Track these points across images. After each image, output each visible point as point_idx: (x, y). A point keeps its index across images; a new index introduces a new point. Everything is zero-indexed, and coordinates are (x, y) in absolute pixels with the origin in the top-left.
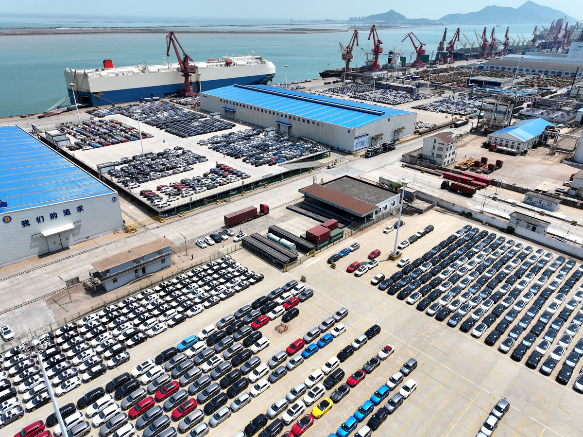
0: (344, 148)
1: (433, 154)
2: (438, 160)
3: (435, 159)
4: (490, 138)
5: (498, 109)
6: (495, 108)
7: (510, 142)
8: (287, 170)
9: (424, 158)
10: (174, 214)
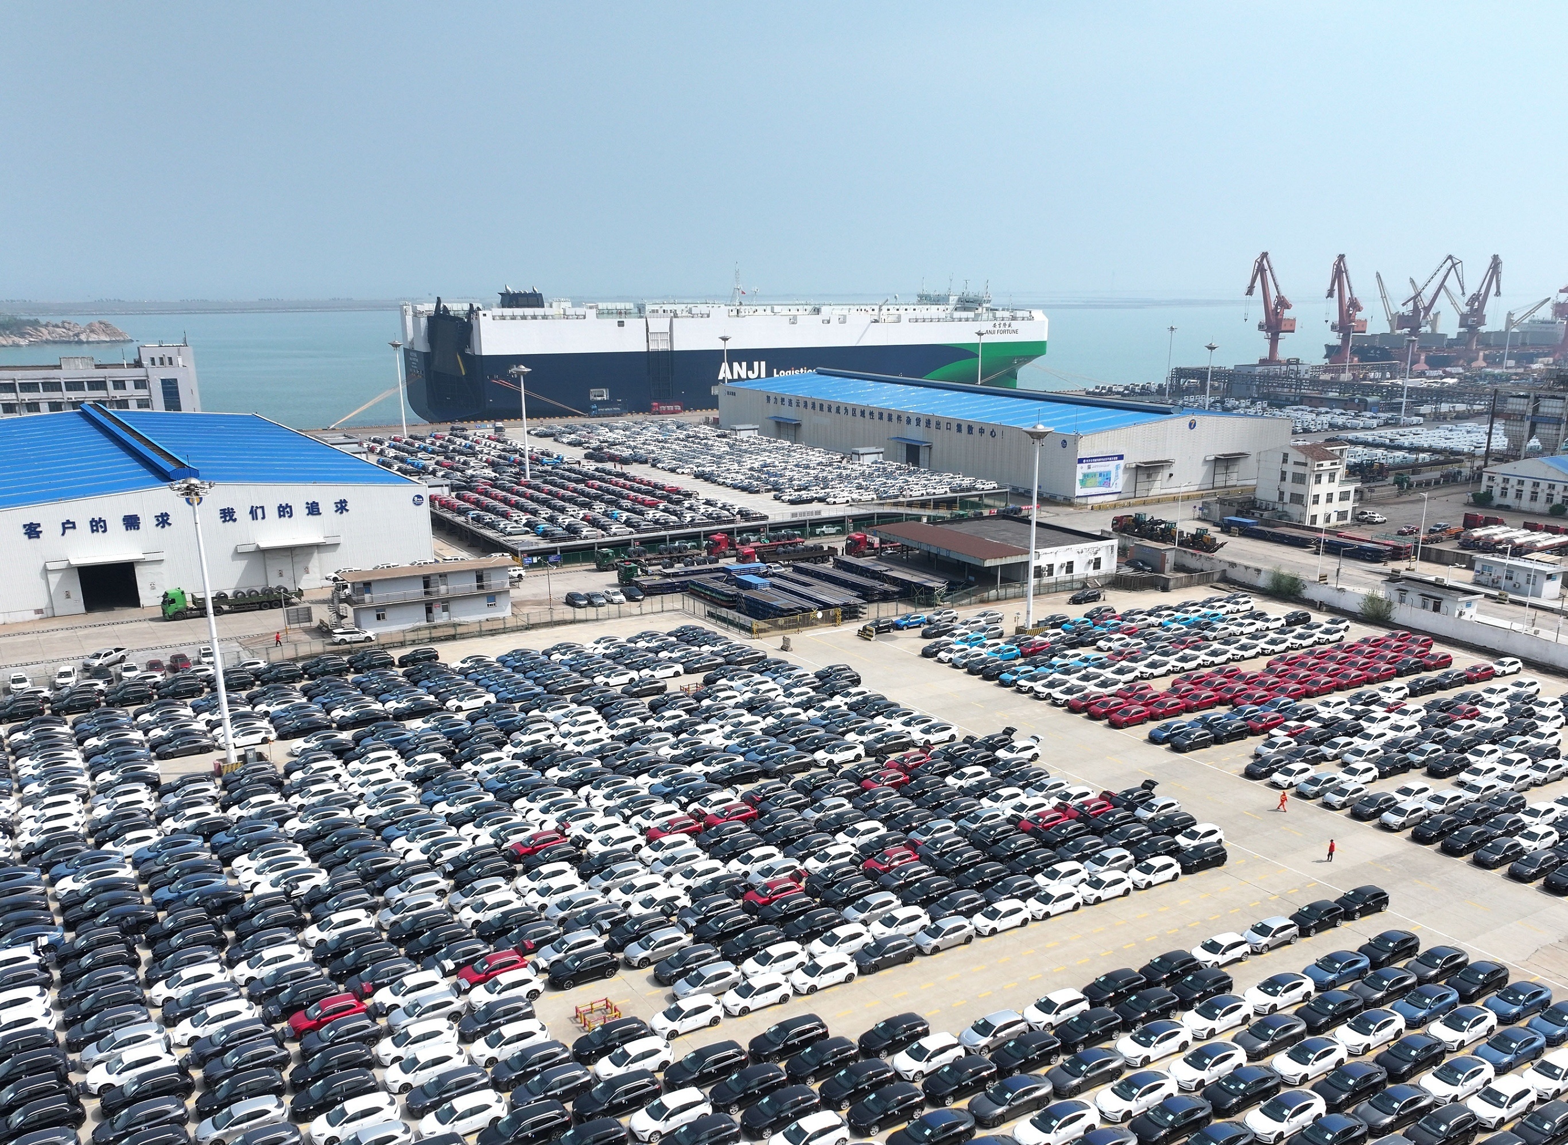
0: (1053, 492)
1: (1282, 494)
2: (1293, 509)
3: (1287, 508)
4: (1491, 479)
5: (1541, 409)
6: (1531, 406)
7: (1544, 485)
8: (863, 511)
9: (1259, 508)
10: (552, 559)
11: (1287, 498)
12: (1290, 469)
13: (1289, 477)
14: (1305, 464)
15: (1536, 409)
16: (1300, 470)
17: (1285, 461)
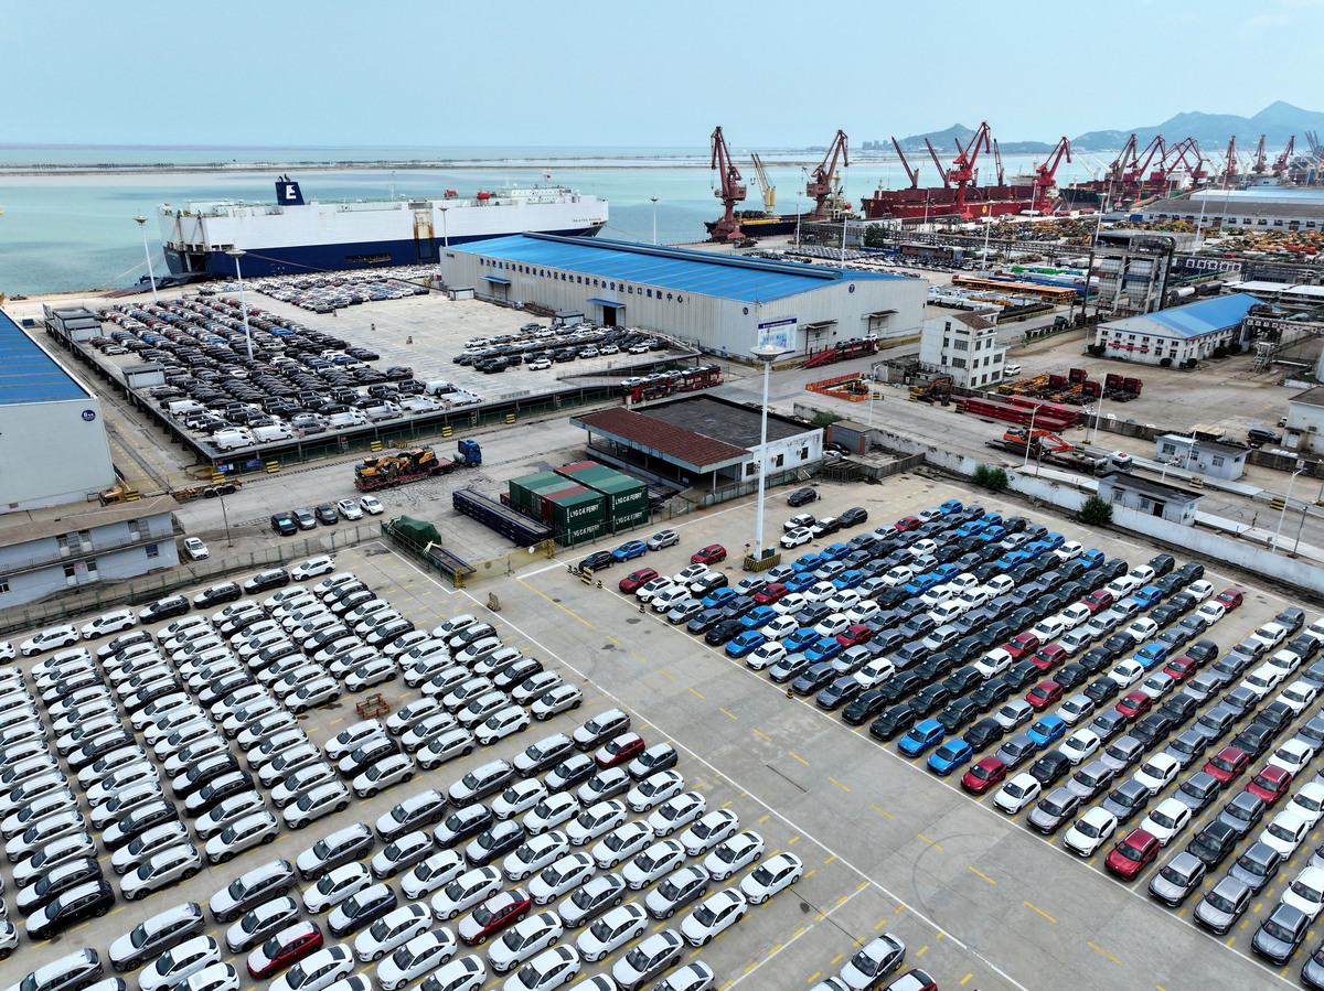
0: (736, 352)
1: (944, 358)
2: (955, 373)
3: (949, 371)
4: (1105, 333)
5: (1131, 269)
6: (1123, 266)
7: (1153, 340)
8: (569, 387)
9: (923, 371)
10: (250, 464)
11: (949, 362)
12: (953, 336)
13: (951, 343)
14: (968, 333)
15: (1127, 269)
16: (963, 337)
17: (948, 329)
